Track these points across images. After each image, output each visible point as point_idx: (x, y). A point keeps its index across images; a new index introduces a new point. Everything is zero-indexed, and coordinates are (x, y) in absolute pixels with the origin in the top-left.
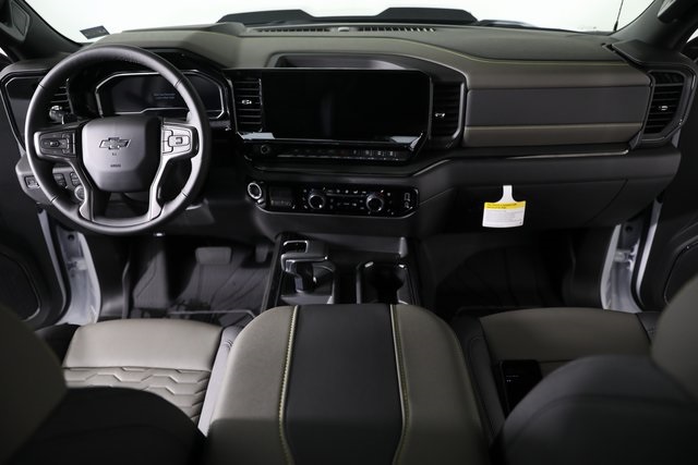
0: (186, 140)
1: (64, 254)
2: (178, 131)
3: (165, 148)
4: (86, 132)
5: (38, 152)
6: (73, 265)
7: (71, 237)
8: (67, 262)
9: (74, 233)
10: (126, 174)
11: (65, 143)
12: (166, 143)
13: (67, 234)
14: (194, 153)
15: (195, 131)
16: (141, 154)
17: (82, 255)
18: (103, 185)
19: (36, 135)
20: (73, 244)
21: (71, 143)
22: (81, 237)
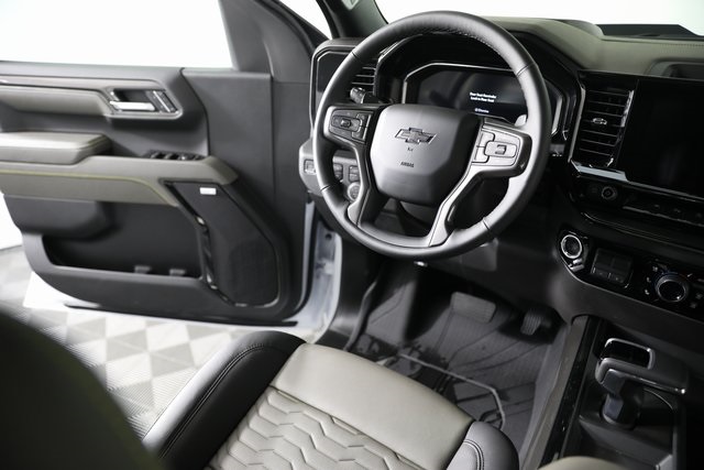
0: (511, 151)
1: (317, 252)
2: (503, 136)
3: (478, 155)
4: (385, 116)
5: (326, 131)
6: (321, 266)
7: (329, 237)
8: (317, 260)
9: (332, 233)
10: (416, 177)
11: (357, 125)
12: (481, 150)
13: (326, 232)
14: (518, 171)
15: (528, 140)
16: (445, 157)
17: (333, 259)
18: (385, 184)
19: (330, 110)
20: (328, 244)
21: (364, 126)
22: (338, 240)
